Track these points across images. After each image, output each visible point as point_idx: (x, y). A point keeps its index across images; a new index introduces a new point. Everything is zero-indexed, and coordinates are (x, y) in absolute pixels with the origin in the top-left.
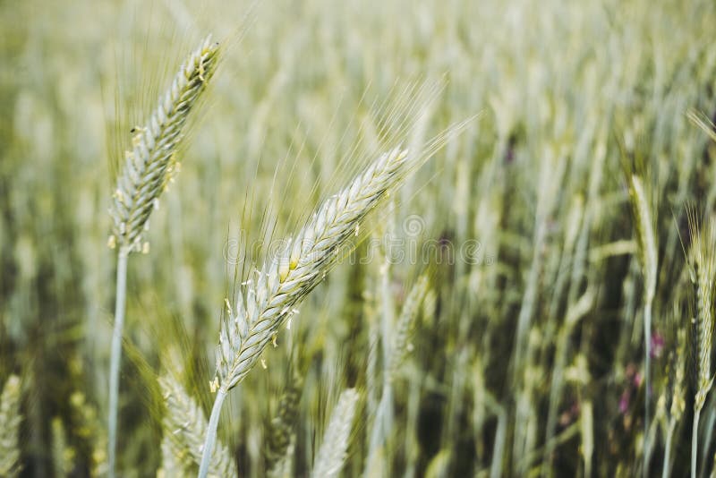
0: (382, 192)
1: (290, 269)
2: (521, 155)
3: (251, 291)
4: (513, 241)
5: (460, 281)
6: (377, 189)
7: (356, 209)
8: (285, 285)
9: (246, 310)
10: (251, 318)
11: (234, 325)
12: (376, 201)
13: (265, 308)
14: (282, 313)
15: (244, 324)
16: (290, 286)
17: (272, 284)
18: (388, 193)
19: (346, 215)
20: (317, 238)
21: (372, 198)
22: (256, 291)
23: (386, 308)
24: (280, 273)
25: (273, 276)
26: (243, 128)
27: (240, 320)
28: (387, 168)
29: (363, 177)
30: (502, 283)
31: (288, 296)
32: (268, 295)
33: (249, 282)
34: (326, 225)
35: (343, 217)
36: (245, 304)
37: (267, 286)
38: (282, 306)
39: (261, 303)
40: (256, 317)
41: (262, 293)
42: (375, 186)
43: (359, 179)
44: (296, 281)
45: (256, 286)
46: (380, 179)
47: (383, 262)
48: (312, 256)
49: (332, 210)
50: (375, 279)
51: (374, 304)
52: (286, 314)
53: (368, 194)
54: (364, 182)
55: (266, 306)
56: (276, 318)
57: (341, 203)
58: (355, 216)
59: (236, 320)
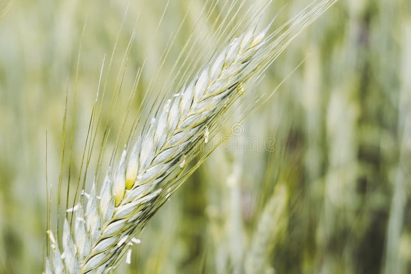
0: (234, 87)
1: (126, 189)
2: (378, 34)
3: (79, 219)
4: (372, 136)
5: (315, 187)
6: (229, 83)
7: (204, 109)
8: (121, 210)
9: (74, 242)
10: (81, 252)
11: (60, 261)
12: (228, 99)
13: (98, 238)
14: (120, 244)
15: (73, 260)
16: (128, 210)
17: (105, 207)
18: (243, 88)
19: (192, 119)
20: (157, 149)
21: (223, 94)
22: (85, 218)
23: (233, 225)
24: (114, 194)
25: (105, 198)
26: (47, 25)
27: (67, 256)
28: (240, 57)
29: (210, 70)
30: (363, 186)
31: (126, 223)
32: (101, 222)
33: (76, 208)
34: (168, 131)
35: (189, 120)
36: (72, 236)
37: (99, 212)
38: (119, 235)
39: (93, 233)
40: (88, 250)
41: (93, 221)
42: (227, 79)
43: (205, 73)
44: (134, 204)
45: (85, 212)
46: (232, 70)
47: (230, 172)
48: (154, 171)
49: (174, 112)
50: (221, 192)
51: (221, 222)
52: (124, 244)
53: (218, 90)
54: (211, 76)
55: (98, 237)
56: (113, 250)
57: (185, 103)
58: (203, 118)
59: (63, 256)
